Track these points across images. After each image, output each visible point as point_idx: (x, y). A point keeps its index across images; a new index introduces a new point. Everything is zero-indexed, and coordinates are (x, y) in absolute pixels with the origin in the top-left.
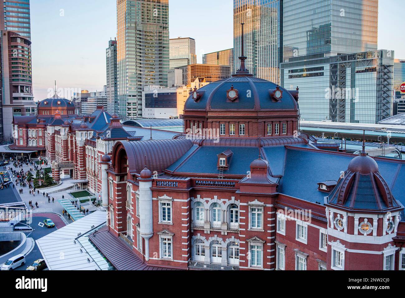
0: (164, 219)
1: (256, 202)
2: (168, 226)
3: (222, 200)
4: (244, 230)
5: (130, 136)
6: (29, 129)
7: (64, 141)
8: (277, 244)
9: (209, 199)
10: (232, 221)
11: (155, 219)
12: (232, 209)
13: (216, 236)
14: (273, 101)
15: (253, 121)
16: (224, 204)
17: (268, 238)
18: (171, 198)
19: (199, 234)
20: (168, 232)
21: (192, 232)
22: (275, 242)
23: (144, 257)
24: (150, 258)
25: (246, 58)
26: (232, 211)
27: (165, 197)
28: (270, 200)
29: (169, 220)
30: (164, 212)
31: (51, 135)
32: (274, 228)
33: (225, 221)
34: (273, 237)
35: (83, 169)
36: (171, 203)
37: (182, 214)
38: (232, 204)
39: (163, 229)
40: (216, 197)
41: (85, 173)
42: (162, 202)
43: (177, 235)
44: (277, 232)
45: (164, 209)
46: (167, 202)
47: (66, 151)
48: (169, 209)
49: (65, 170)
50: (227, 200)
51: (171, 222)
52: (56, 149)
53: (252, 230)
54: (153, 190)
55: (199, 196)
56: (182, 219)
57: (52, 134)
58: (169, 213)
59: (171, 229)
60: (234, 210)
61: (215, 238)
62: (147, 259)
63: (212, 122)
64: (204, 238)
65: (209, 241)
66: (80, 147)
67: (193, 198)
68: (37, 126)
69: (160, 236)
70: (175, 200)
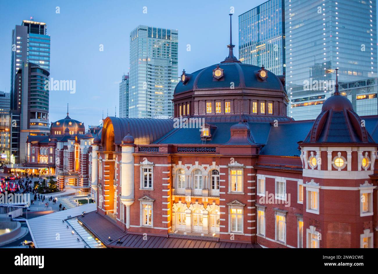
0: (146, 186)
1: (236, 164)
2: (149, 191)
3: (204, 166)
4: (224, 193)
7: (71, 153)
8: (257, 208)
9: (190, 165)
10: (213, 188)
11: (136, 185)
12: (213, 176)
13: (197, 202)
14: (258, 80)
15: (238, 98)
16: (205, 169)
17: (249, 201)
18: (152, 163)
19: (180, 202)
20: (148, 198)
21: (174, 199)
22: (256, 205)
23: (125, 226)
24: (131, 226)
26: (213, 178)
27: (146, 162)
28: (250, 161)
29: (150, 186)
30: (146, 179)
32: (255, 191)
33: (206, 187)
34: (254, 201)
35: (85, 176)
36: (152, 168)
37: (163, 179)
38: (213, 171)
39: (144, 195)
40: (197, 163)
41: (88, 180)
42: (144, 167)
43: (157, 201)
44: (258, 194)
45: (146, 175)
46: (148, 168)
47: (72, 163)
48: (150, 175)
50: (208, 166)
51: (152, 188)
53: (232, 193)
54: (134, 156)
55: (180, 162)
56: (163, 185)
58: (150, 179)
59: (152, 195)
60: (215, 176)
61: (196, 205)
62: (128, 227)
63: (199, 101)
64: (185, 205)
65: (191, 209)
66: (84, 155)
67: (174, 165)
69: (141, 202)
70: (156, 165)
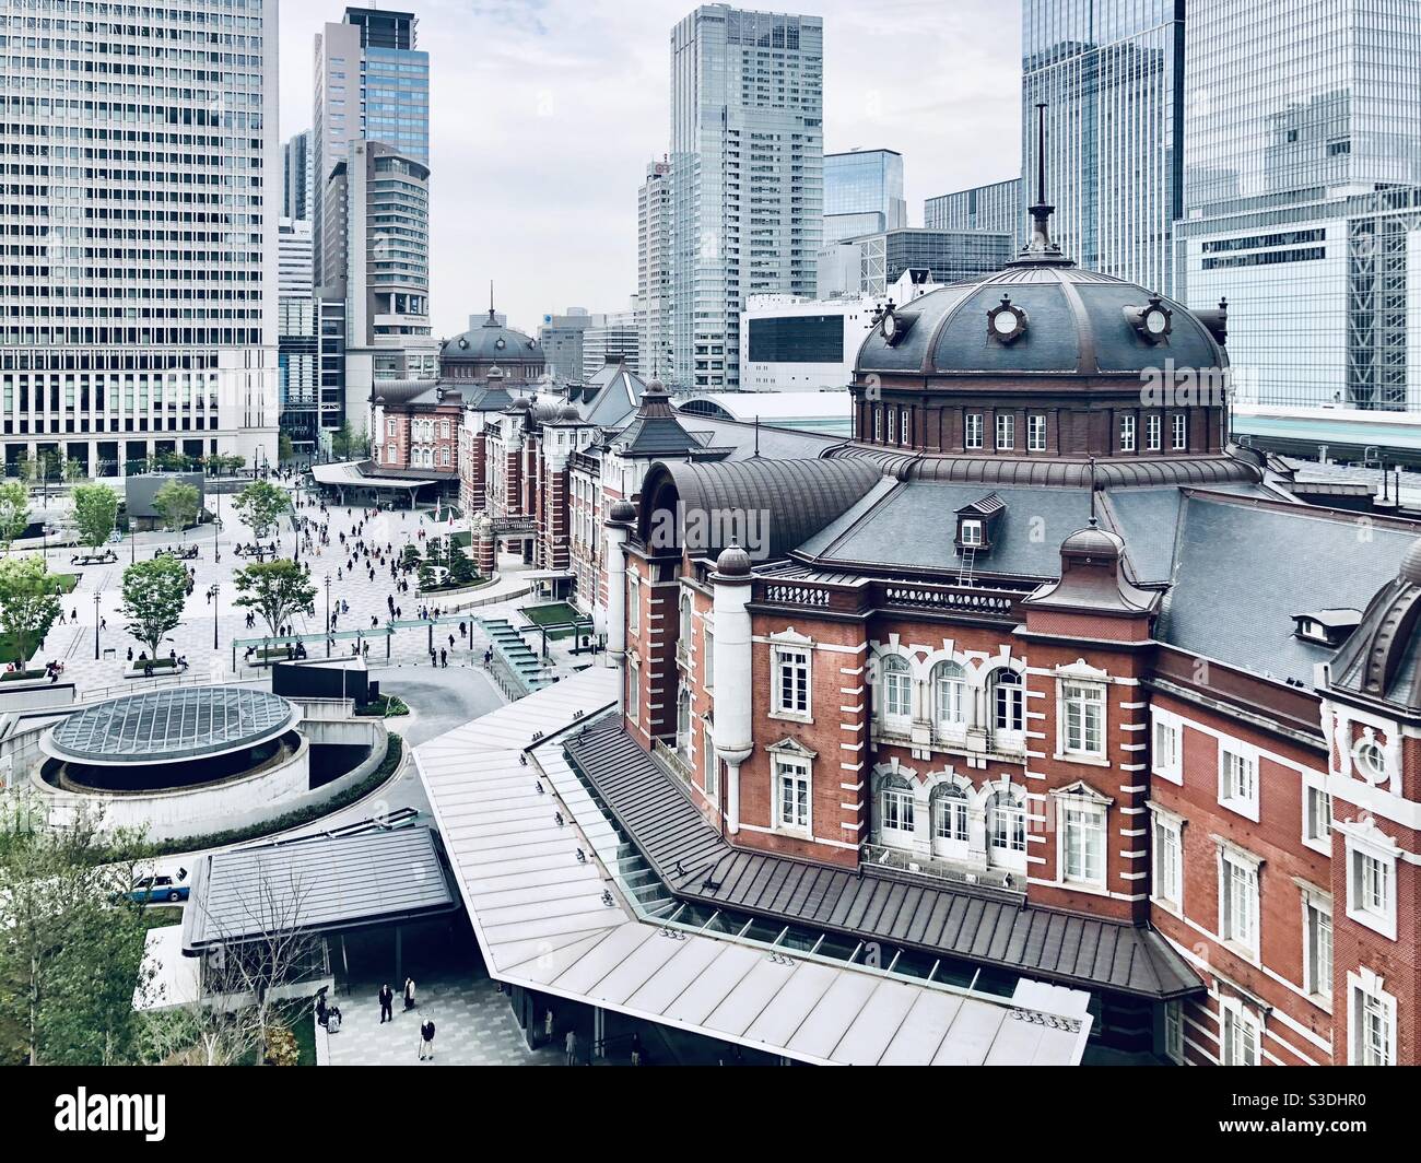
0: (788, 704)
1: (1080, 668)
2: (799, 725)
3: (970, 654)
4: (1042, 755)
5: (697, 445)
6: (415, 419)
7: (510, 455)
8: (1153, 814)
9: (928, 649)
10: (1002, 724)
11: (759, 703)
12: (1002, 686)
13: (949, 768)
14: (1140, 344)
15: (1074, 405)
16: (977, 667)
17: (1124, 788)
18: (808, 640)
19: (895, 760)
20: (797, 746)
21: (875, 751)
22: (1149, 804)
23: (724, 821)
24: (743, 826)
25: (1051, 210)
26: (1002, 694)
27: (790, 634)
28: (1128, 664)
29: (802, 706)
30: (787, 683)
31: (474, 436)
32: (1145, 757)
33: (981, 723)
34: (1141, 788)
35: (559, 538)
36: (808, 654)
37: (843, 690)
38: (1002, 670)
39: (784, 735)
40: (948, 643)
41: (567, 550)
42: (782, 650)
43: (825, 759)
44: (1155, 770)
45: (787, 671)
46: (795, 651)
47: (515, 485)
48: (802, 673)
49: (510, 542)
50: (984, 655)
51: (807, 713)
52: (488, 478)
53: (1068, 759)
54: (754, 612)
55: (894, 638)
56: (843, 708)
57: (478, 434)
58: (802, 685)
59: (808, 736)
60: (1009, 688)
61: (947, 774)
62: (733, 827)
63: (942, 408)
64: (913, 772)
65: (929, 786)
66: (556, 475)
67: (875, 644)
68: (438, 410)
69: (773, 755)
70: (820, 646)
